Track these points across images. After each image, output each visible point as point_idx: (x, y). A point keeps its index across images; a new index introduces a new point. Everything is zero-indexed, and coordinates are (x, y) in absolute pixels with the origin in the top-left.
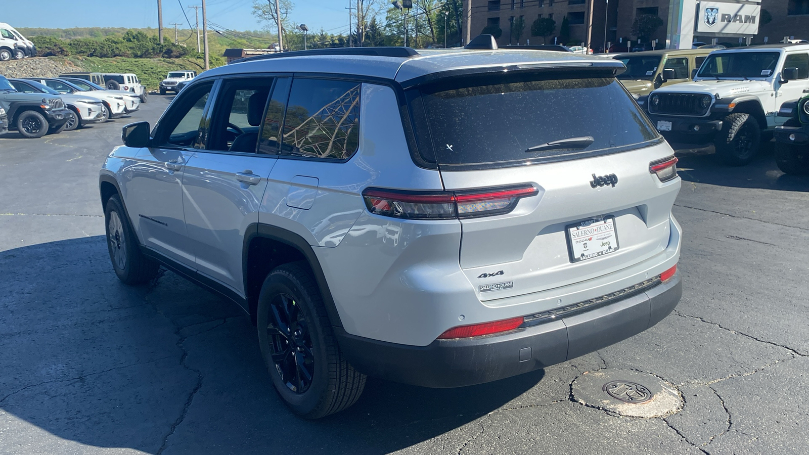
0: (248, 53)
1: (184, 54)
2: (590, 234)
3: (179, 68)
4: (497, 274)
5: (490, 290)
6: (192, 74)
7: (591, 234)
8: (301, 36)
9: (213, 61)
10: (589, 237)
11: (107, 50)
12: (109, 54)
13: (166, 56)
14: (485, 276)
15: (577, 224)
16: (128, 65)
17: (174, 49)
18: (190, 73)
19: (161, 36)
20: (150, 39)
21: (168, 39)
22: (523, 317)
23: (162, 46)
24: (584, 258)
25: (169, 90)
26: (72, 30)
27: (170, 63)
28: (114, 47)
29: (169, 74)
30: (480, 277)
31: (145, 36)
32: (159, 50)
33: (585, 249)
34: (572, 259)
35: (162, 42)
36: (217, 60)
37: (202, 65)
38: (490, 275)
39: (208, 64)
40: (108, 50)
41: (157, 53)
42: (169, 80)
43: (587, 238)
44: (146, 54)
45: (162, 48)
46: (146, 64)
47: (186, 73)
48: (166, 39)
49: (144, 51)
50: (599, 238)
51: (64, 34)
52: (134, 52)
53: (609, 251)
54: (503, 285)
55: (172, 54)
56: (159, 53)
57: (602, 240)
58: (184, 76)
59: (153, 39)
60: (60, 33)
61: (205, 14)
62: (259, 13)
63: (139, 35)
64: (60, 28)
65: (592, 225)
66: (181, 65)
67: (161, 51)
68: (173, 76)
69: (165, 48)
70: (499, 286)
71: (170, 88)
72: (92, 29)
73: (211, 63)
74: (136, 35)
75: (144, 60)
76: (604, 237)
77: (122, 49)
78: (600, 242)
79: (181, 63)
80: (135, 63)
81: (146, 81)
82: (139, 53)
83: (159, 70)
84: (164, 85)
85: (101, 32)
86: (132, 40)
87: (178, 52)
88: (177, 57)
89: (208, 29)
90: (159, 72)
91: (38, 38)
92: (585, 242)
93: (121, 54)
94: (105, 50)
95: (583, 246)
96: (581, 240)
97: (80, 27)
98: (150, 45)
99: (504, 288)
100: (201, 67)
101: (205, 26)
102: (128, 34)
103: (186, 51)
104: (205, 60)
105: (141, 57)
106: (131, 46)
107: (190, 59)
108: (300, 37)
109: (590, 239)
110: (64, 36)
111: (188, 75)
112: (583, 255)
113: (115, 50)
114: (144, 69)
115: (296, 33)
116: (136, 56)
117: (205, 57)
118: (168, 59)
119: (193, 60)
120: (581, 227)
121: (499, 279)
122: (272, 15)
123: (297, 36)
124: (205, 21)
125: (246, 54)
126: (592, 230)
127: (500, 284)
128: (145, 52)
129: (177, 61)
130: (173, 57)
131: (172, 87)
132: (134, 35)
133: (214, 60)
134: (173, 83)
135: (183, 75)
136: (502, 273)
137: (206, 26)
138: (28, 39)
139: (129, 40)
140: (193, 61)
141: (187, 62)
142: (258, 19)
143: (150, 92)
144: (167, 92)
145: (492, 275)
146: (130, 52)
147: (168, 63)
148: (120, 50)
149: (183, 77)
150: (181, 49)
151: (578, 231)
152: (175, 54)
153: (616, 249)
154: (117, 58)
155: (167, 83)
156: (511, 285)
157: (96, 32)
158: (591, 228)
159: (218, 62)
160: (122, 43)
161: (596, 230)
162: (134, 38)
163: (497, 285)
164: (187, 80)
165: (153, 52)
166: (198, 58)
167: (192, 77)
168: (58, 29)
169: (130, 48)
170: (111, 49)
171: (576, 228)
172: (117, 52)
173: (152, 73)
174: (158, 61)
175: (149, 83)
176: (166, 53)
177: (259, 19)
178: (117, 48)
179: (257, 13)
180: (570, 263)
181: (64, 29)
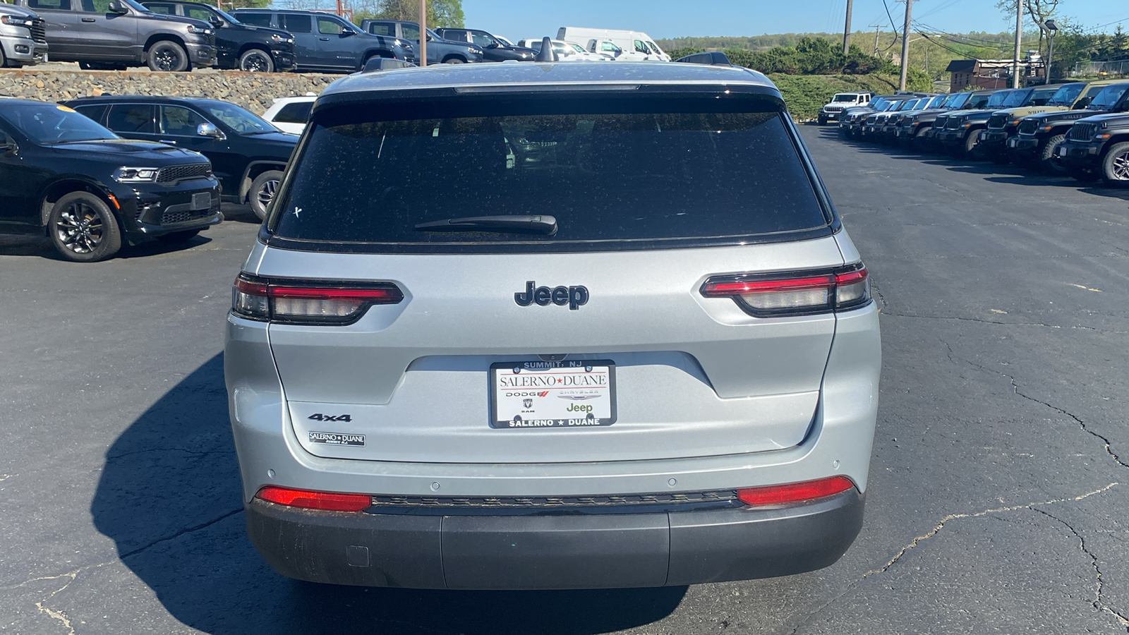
0: (983, 65)
1: (874, 69)
2: (542, 385)
3: (860, 88)
4: (339, 419)
5: (324, 441)
6: (867, 97)
7: (549, 387)
8: (1074, 37)
9: (914, 79)
10: (542, 391)
11: (766, 65)
12: (768, 69)
13: (849, 71)
14: (320, 417)
15: (516, 364)
16: (785, 84)
17: (861, 61)
18: (864, 95)
19: (846, 44)
20: (832, 48)
21: (856, 48)
22: (370, 496)
23: (845, 57)
24: (519, 423)
25: (831, 119)
26: (759, 37)
27: (849, 81)
28: (777, 60)
29: (835, 97)
30: (311, 418)
31: (826, 44)
32: (839, 62)
33: (526, 409)
34: (494, 422)
35: (846, 52)
36: (920, 76)
37: (897, 84)
38: (329, 418)
39: (904, 83)
40: (768, 63)
41: (836, 68)
42: (834, 104)
43: (536, 391)
44: (818, 70)
45: (844, 60)
46: (811, 82)
47: (859, 95)
48: (854, 48)
49: (817, 64)
50: (564, 395)
51: (748, 44)
52: (804, 66)
53: (584, 422)
54: (347, 438)
55: (857, 68)
56: (838, 68)
57: (572, 401)
58: (856, 99)
59: (837, 48)
60: (745, 43)
61: (909, 11)
62: (1009, 5)
63: (818, 43)
64: (745, 36)
65: (553, 370)
66: (864, 84)
67: (841, 65)
68: (841, 99)
69: (849, 60)
70: (339, 438)
71: (832, 116)
72: (784, 35)
73: (909, 81)
74: (814, 43)
75: (811, 78)
76: (581, 395)
77: (787, 63)
78: (568, 403)
79: (865, 82)
80: (797, 81)
81: (805, 106)
82: (810, 68)
83: (827, 91)
84: (825, 111)
85: (795, 39)
86: (808, 50)
87: (866, 65)
88: (864, 73)
89: (911, 31)
90: (827, 94)
91: (683, 50)
92: (529, 397)
93: (784, 69)
94: (764, 64)
95: (523, 403)
96: (520, 392)
97: (769, 34)
98: (828, 56)
99: (349, 443)
100: (893, 86)
101: (908, 27)
102: (803, 42)
103: (878, 64)
104: (901, 79)
105: (813, 72)
106: (801, 58)
107: (881, 76)
108: (1072, 40)
109: (542, 394)
110: (748, 46)
111: (861, 98)
112: (518, 418)
113: (777, 64)
114: (807, 89)
115: (1066, 33)
116: (806, 72)
117: (901, 71)
118: (849, 76)
119: (885, 76)
120: (523, 371)
121: (341, 426)
122: (1029, 8)
123: (1067, 39)
124: (908, 21)
125: (981, 67)
126: (551, 381)
127: (341, 436)
128: (819, 66)
129: (860, 78)
130: (858, 73)
131: (836, 115)
132: (812, 43)
133: (916, 76)
134: (838, 109)
135: (855, 97)
136: (348, 419)
137: (910, 28)
138: (665, 52)
139: (804, 50)
140: (884, 79)
141: (875, 79)
142: (1006, 14)
143: (808, 120)
144: (828, 122)
145: (331, 419)
146: (798, 67)
147: (846, 81)
148: (784, 64)
149: (854, 100)
150: (872, 62)
151: (516, 376)
152: (862, 68)
153: (604, 422)
154: (774, 75)
155: (829, 109)
156: (360, 440)
157: (789, 40)
158: (548, 376)
159: (921, 79)
160: (793, 53)
161: (560, 381)
162: (810, 47)
163: (337, 436)
164: (858, 105)
165: (830, 66)
166: (893, 73)
167: (867, 101)
168: (743, 37)
169: (799, 61)
170: (772, 62)
171: (511, 370)
172: (780, 66)
173: (817, 94)
174: (833, 79)
175: (808, 109)
176: (848, 67)
177: (1008, 15)
178: (781, 61)
179: (1005, 5)
180: (488, 427)
181: (750, 37)
